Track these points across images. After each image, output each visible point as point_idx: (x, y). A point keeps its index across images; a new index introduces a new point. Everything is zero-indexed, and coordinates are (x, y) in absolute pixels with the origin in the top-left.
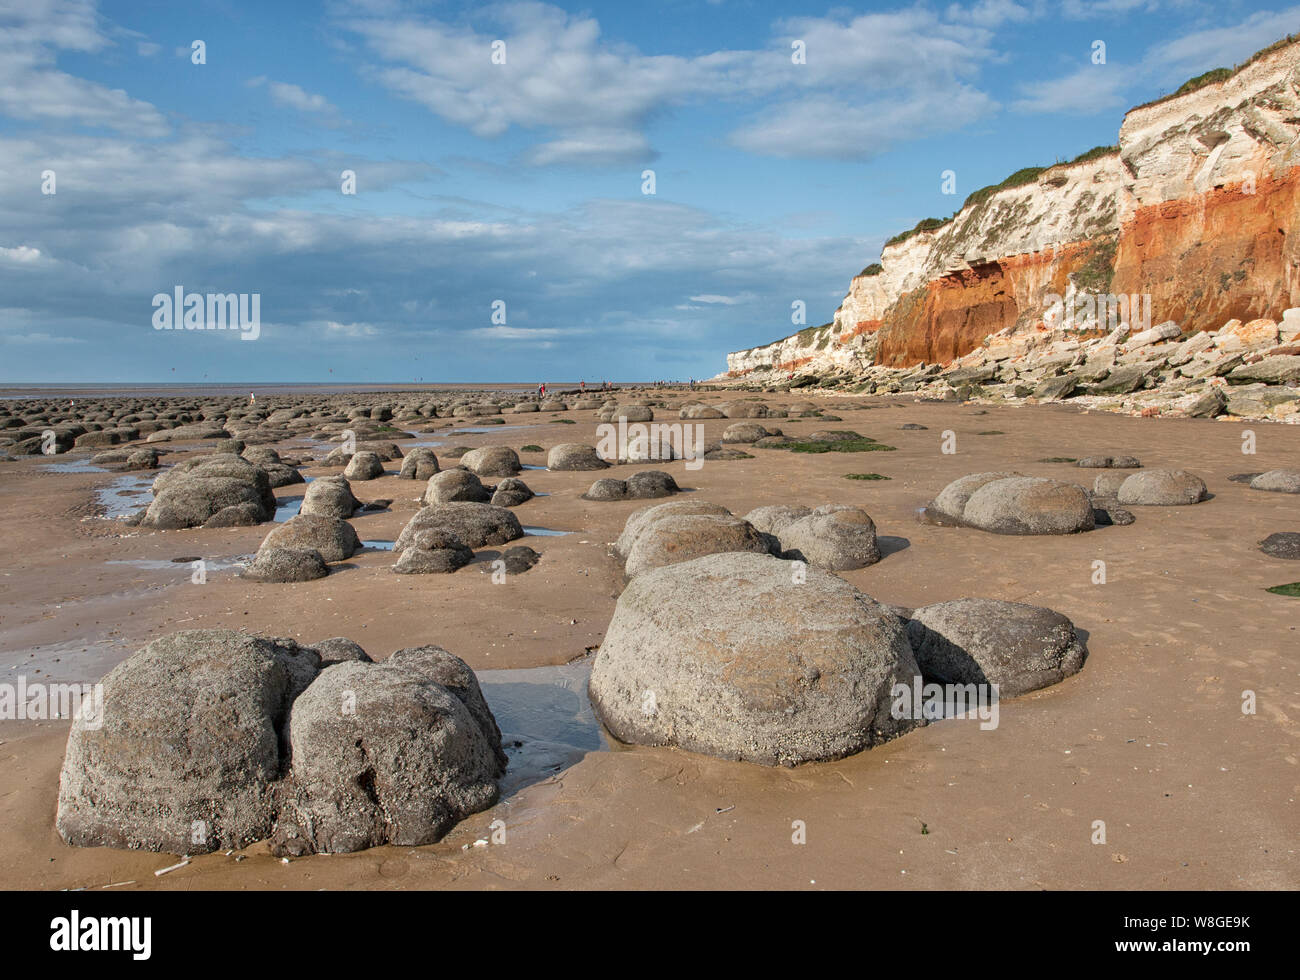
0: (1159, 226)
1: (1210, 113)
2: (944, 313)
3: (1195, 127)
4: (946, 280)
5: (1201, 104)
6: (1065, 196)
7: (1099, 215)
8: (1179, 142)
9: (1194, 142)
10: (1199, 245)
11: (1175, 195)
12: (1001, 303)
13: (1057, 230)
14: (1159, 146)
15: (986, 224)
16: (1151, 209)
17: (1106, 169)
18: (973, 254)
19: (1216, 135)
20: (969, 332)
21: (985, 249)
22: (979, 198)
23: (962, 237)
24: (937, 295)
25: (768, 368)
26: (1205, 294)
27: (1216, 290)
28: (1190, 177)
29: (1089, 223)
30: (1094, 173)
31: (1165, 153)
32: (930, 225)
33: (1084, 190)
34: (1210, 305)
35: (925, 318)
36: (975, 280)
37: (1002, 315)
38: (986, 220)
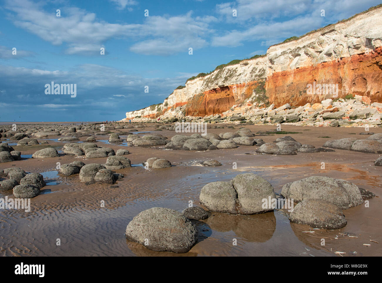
0: (280, 78)
1: (294, 48)
2: (209, 101)
3: (290, 52)
4: (210, 91)
5: (291, 46)
6: (248, 68)
7: (259, 74)
8: (286, 55)
9: (290, 56)
10: (292, 83)
11: (285, 70)
12: (228, 98)
13: (246, 78)
14: (280, 56)
15: (224, 75)
16: (278, 73)
17: (260, 61)
18: (220, 84)
19: (296, 54)
20: (218, 106)
21: (224, 82)
22: (221, 67)
23: (216, 78)
24: (207, 95)
25: (140, 117)
26: (295, 96)
27: (298, 95)
28: (289, 65)
29: (256, 76)
30: (256, 62)
31: (282, 58)
32: (203, 75)
33: (253, 67)
34: (297, 99)
35: (203, 102)
36: (220, 91)
37: (229, 101)
38: (224, 74)
